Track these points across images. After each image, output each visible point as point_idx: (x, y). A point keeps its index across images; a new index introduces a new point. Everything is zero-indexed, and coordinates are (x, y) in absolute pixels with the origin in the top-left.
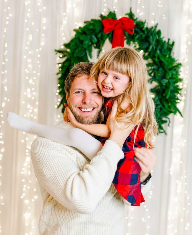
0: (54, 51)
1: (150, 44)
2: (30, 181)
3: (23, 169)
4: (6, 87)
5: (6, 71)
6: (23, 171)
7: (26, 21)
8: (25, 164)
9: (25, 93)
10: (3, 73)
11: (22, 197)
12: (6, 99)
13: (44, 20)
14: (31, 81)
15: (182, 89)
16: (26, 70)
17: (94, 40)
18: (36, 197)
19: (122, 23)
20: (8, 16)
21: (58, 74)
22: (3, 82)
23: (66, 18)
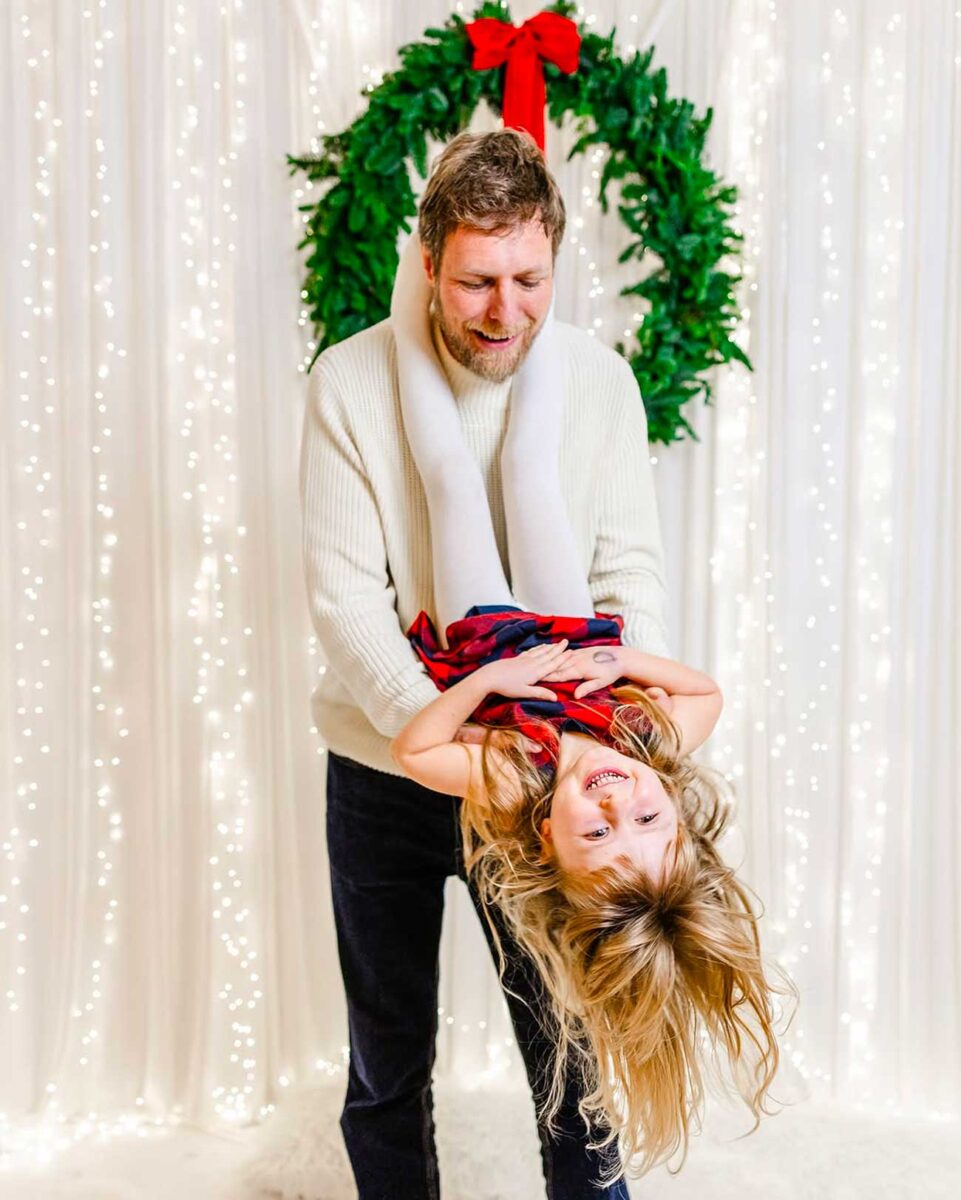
0: (285, 160)
1: (632, 113)
2: (224, 641)
3: (195, 601)
4: (108, 305)
5: (105, 245)
6: (194, 607)
7: (172, 50)
8: (201, 584)
9: (184, 325)
10: (94, 248)
11: (197, 699)
12: (110, 347)
13: (240, 51)
14: (202, 279)
15: (739, 279)
16: (185, 237)
17: (440, 102)
18: (247, 697)
19: (537, 37)
20: (98, 36)
21: (301, 246)
22: (98, 288)
23: (324, 45)
